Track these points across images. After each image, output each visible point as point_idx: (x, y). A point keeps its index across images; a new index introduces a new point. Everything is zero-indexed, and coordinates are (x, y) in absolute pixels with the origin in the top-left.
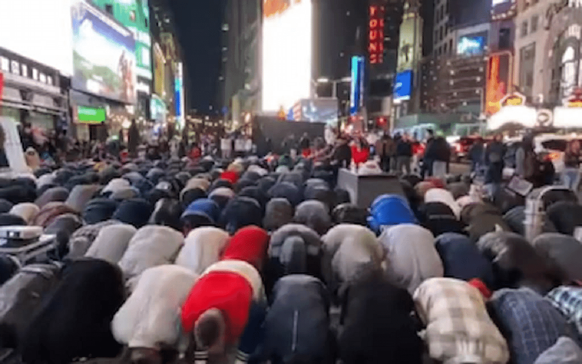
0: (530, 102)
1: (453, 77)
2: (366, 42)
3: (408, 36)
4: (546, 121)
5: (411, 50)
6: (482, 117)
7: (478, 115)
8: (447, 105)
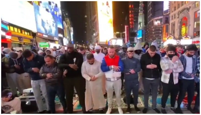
0: (175, 38)
1: (154, 31)
2: (129, 21)
3: (141, 19)
4: (179, 43)
5: (141, 23)
6: (162, 42)
7: (161, 42)
8: (152, 39)
